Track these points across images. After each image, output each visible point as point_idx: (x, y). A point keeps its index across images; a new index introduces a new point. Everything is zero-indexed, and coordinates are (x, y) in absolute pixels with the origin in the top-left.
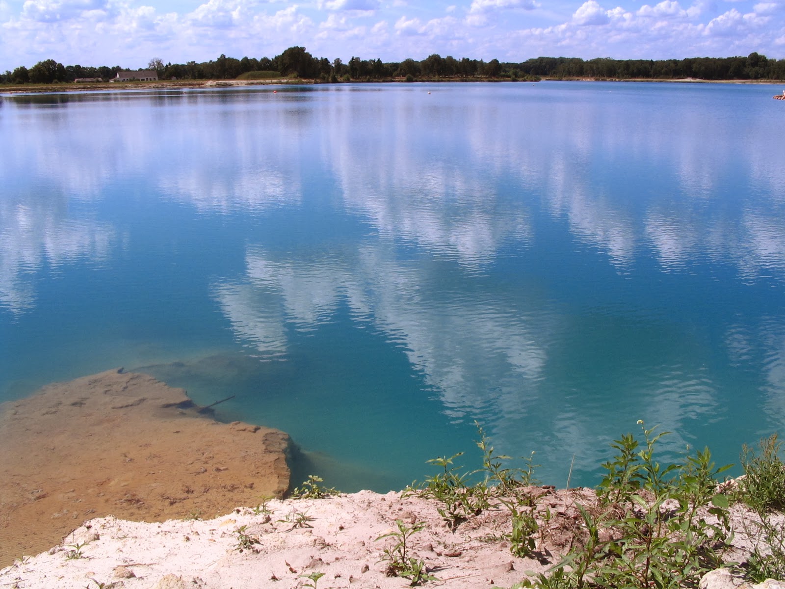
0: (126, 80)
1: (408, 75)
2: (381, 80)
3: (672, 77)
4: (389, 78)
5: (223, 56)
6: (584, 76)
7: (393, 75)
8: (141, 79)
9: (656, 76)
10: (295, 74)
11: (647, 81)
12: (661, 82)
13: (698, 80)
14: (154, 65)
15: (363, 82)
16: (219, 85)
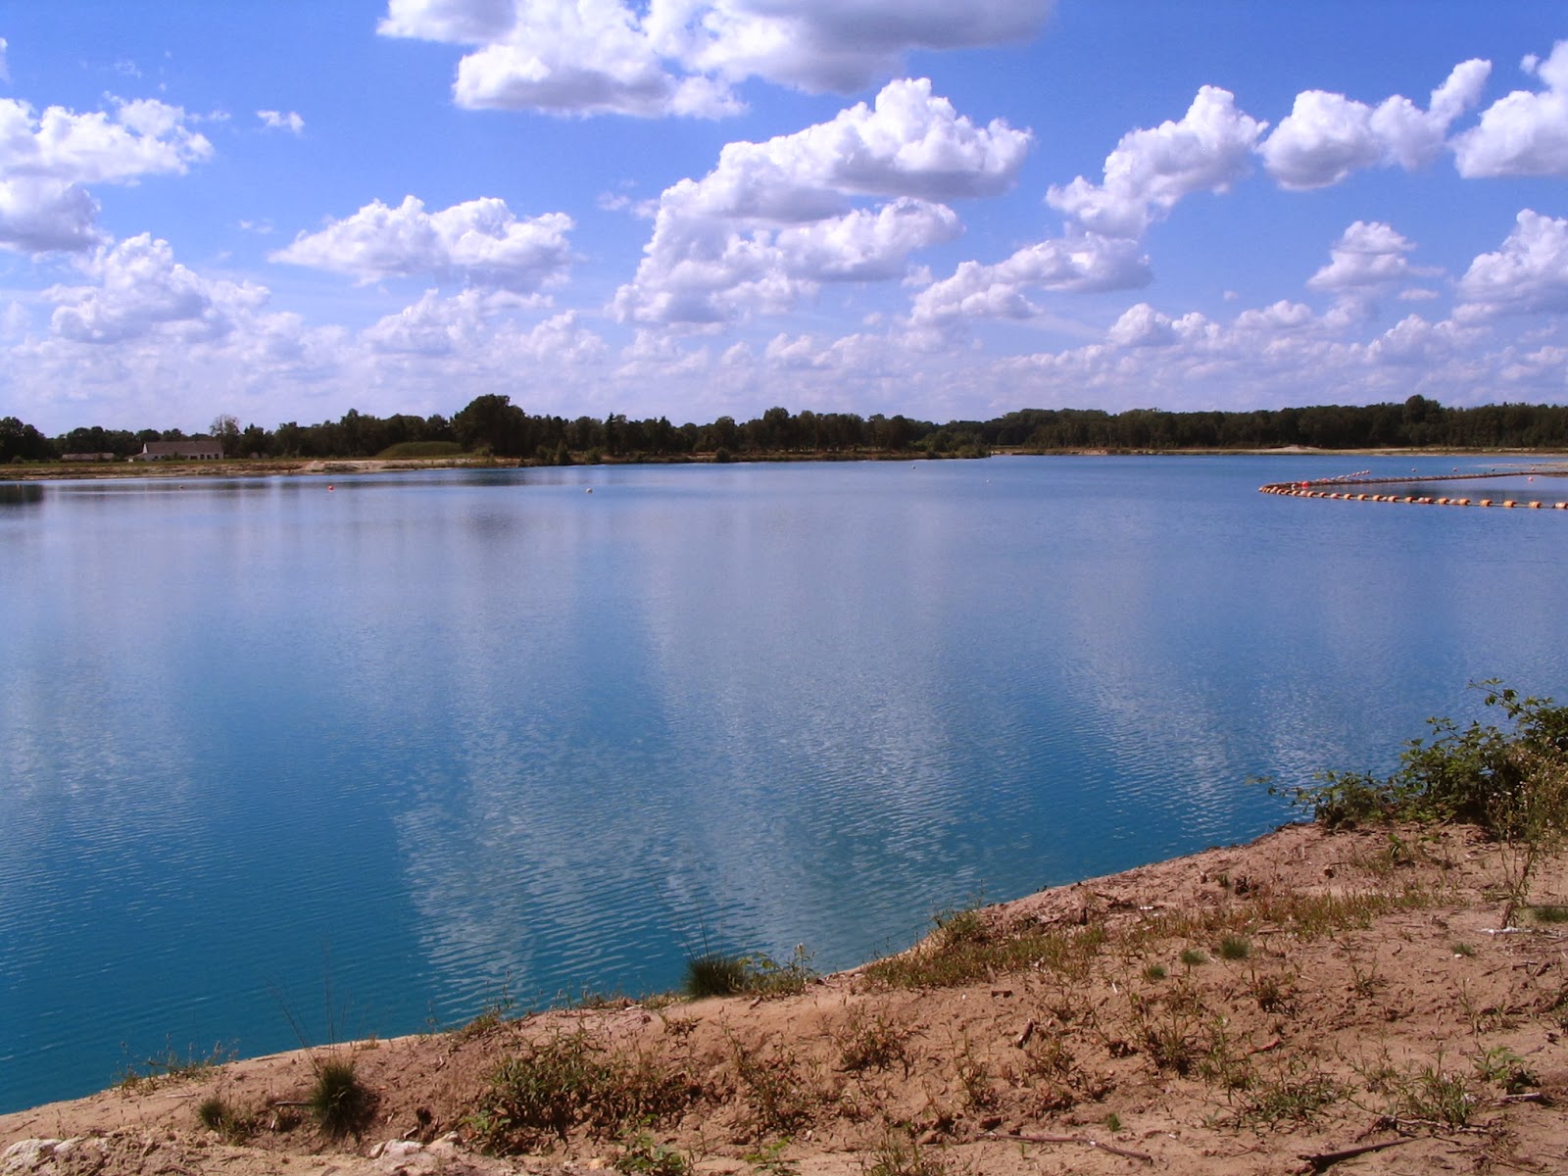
0: (159, 457)
1: (721, 449)
2: (667, 459)
3: (1260, 445)
4: (684, 455)
5: (353, 412)
6: (1088, 445)
7: (694, 449)
8: (189, 455)
9: (1227, 443)
10: (485, 449)
11: (1208, 453)
12: (1235, 454)
13: (1310, 449)
14: (220, 429)
15: (628, 462)
16: (329, 468)
